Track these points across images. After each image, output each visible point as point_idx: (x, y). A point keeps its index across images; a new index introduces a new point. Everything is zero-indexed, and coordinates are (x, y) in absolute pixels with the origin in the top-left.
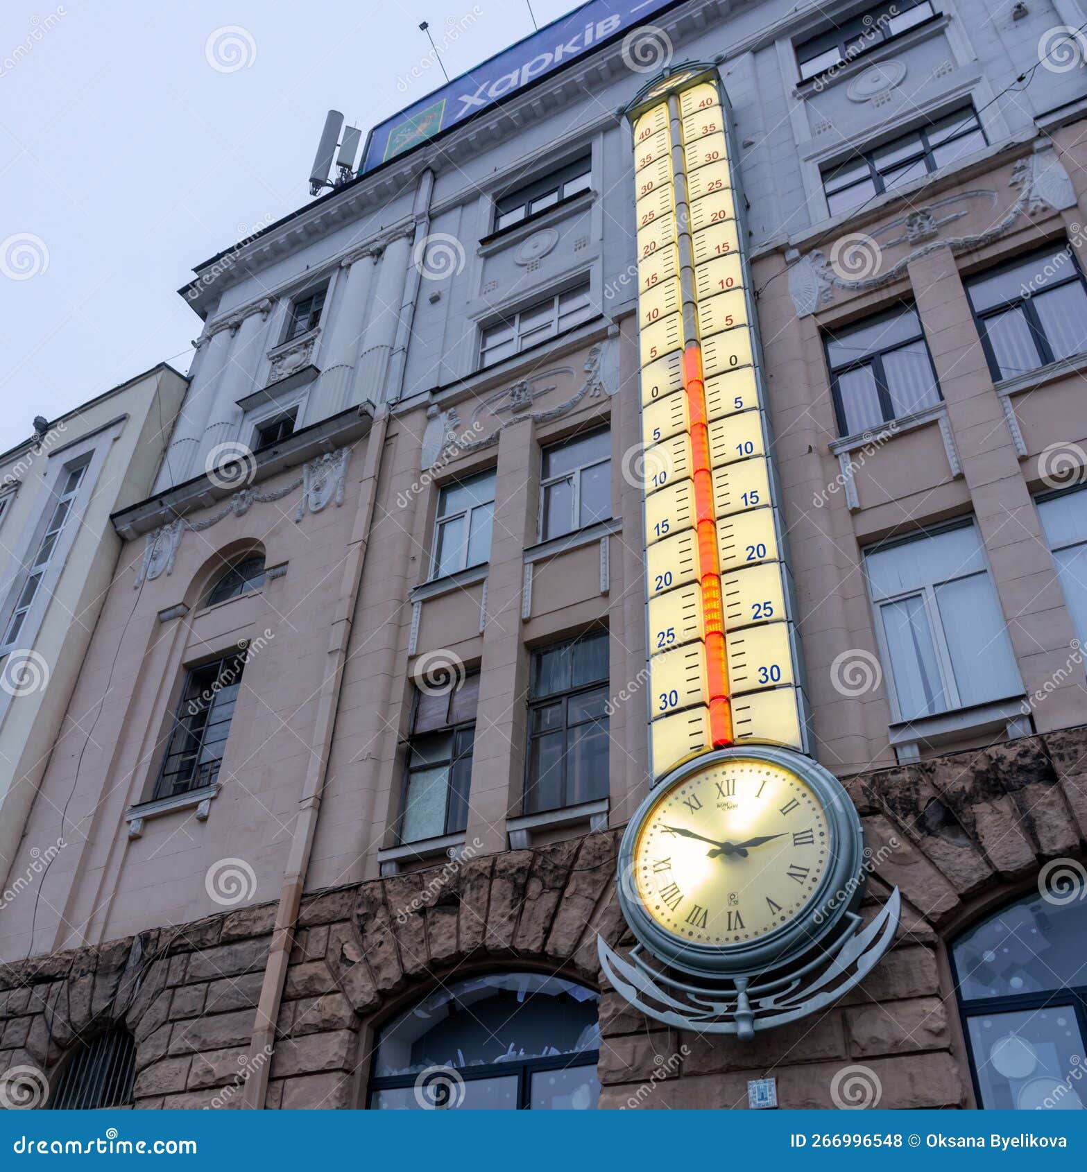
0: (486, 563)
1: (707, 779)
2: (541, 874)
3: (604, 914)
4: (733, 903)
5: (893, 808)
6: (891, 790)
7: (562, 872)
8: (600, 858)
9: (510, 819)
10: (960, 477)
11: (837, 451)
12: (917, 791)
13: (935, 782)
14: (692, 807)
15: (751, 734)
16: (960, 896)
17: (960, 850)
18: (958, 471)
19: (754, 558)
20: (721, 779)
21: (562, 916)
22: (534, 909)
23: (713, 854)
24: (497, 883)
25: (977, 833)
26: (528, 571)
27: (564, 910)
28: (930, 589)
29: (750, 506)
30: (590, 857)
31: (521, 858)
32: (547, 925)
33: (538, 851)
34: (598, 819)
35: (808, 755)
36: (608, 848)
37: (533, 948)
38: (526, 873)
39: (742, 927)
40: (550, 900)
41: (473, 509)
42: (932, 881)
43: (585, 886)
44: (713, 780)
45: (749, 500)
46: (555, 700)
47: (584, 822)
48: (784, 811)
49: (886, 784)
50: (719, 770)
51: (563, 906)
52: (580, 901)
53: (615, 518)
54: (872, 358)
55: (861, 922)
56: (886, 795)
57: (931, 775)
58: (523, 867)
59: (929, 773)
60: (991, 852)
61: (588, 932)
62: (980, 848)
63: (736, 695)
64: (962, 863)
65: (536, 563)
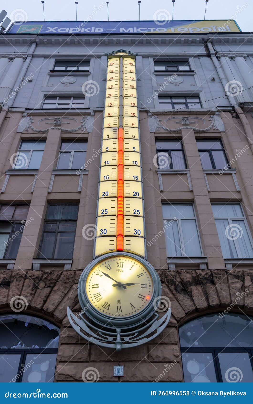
0: (38, 170)
1: (114, 260)
2: (45, 280)
3: (68, 299)
4: (119, 303)
5: (168, 282)
6: (168, 277)
7: (54, 281)
8: (69, 279)
9: (34, 259)
10: (192, 191)
11: (158, 173)
12: (176, 279)
13: (181, 277)
14: (108, 268)
15: (130, 249)
16: (186, 313)
17: (187, 299)
18: (191, 189)
19: (135, 196)
20: (118, 261)
21: (51, 297)
22: (40, 292)
23: (114, 285)
24: (27, 280)
25: (192, 295)
26: (53, 177)
27: (53, 295)
28: (180, 220)
29: (135, 180)
30: (65, 278)
31: (38, 273)
32: (45, 299)
33: (45, 272)
34: (68, 265)
35: (146, 260)
36: (72, 276)
37: (38, 307)
38: (39, 279)
39: (122, 312)
40: (47, 290)
41: (33, 151)
42: (178, 307)
43: (62, 288)
44: (116, 261)
45: (135, 178)
46: (55, 222)
47: (63, 265)
48: (139, 276)
49: (167, 274)
50: (118, 258)
51: (52, 293)
52: (59, 293)
53: (86, 170)
54: (168, 151)
55: (159, 316)
56: (166, 278)
57: (180, 275)
58: (39, 277)
59: (179, 274)
60: (196, 302)
61: (61, 305)
62: (192, 300)
63: (126, 236)
64: (187, 303)
65: (56, 175)
